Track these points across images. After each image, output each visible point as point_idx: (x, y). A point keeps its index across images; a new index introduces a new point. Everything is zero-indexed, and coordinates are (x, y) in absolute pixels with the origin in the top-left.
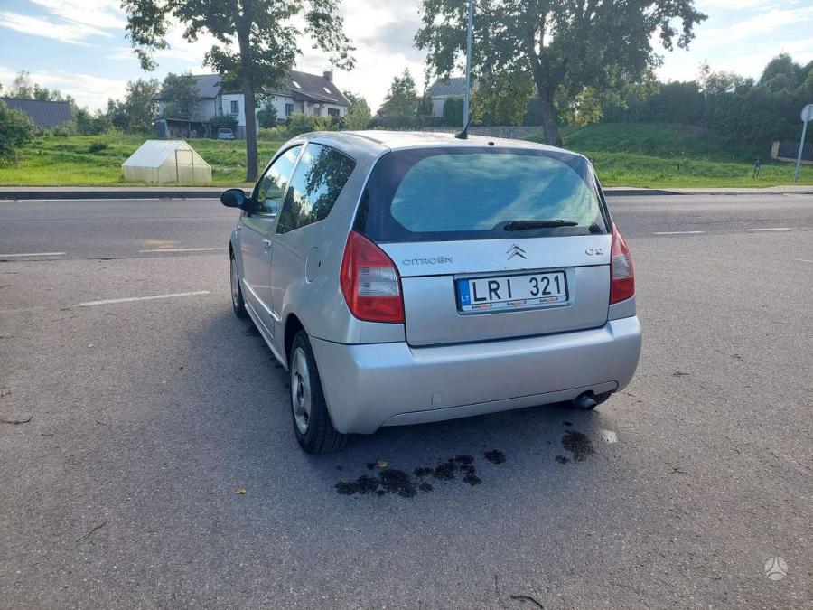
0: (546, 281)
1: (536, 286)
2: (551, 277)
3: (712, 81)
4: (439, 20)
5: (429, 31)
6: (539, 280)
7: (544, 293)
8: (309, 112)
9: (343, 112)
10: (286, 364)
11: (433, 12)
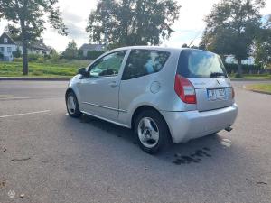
5: (91, 27)
8: (34, 52)
9: (48, 53)
10: (129, 126)
11: (92, 21)
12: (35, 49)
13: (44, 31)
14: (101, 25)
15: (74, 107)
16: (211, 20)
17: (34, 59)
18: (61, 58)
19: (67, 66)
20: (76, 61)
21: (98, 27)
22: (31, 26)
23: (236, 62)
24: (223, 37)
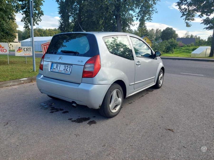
0: (67, 67)
1: (65, 68)
2: (69, 66)
6: (66, 66)
7: (66, 70)
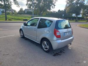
3: (54, 12)
4: (29, 3)
5: (27, 4)
8: (9, 11)
9: (13, 12)
10: (40, 43)
11: (28, 2)
12: (9, 10)
13: (12, 5)
14: (31, 3)
15: (22, 35)
16: (68, 2)
17: (9, 14)
18: (18, 14)
19: (20, 17)
20: (23, 15)
21: (30, 4)
22: (7, 3)
23: (76, 16)
24: (72, 8)
